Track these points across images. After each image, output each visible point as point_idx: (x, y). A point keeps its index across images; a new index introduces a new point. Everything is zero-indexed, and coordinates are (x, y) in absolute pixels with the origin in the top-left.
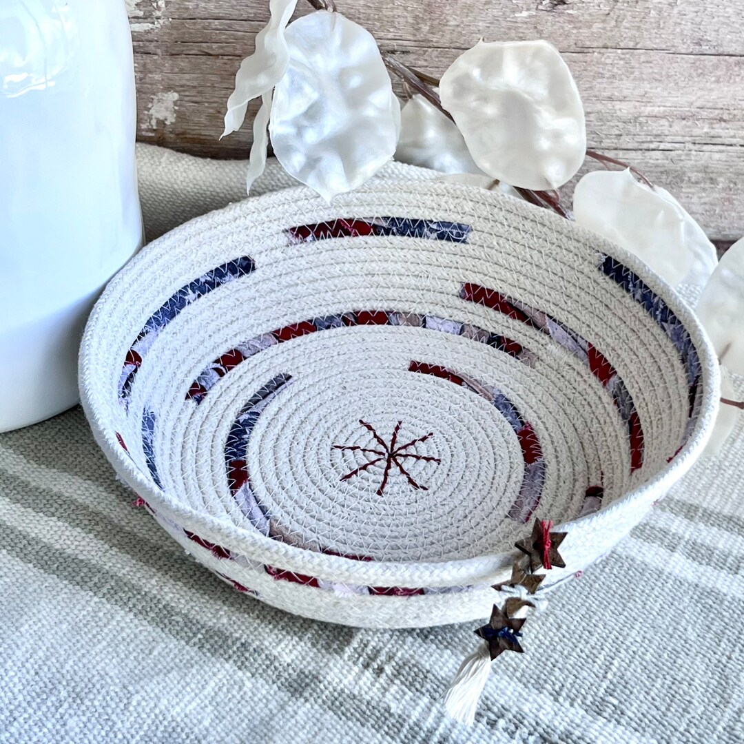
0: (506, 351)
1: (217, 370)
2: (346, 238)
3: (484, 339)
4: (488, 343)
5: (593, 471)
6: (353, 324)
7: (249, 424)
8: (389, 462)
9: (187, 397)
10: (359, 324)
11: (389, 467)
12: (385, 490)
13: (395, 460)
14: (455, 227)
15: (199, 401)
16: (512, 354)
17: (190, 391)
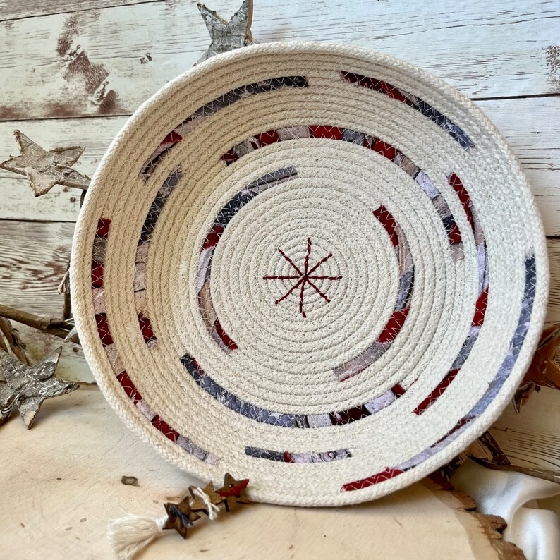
0: (449, 236)
1: (253, 144)
2: (383, 95)
3: (444, 216)
4: (444, 221)
5: (414, 372)
6: (368, 147)
7: (245, 200)
8: (299, 283)
9: (222, 158)
10: (372, 149)
11: (296, 287)
12: (281, 302)
13: (304, 284)
14: (463, 137)
15: (228, 164)
16: (451, 242)
17: (226, 155)
